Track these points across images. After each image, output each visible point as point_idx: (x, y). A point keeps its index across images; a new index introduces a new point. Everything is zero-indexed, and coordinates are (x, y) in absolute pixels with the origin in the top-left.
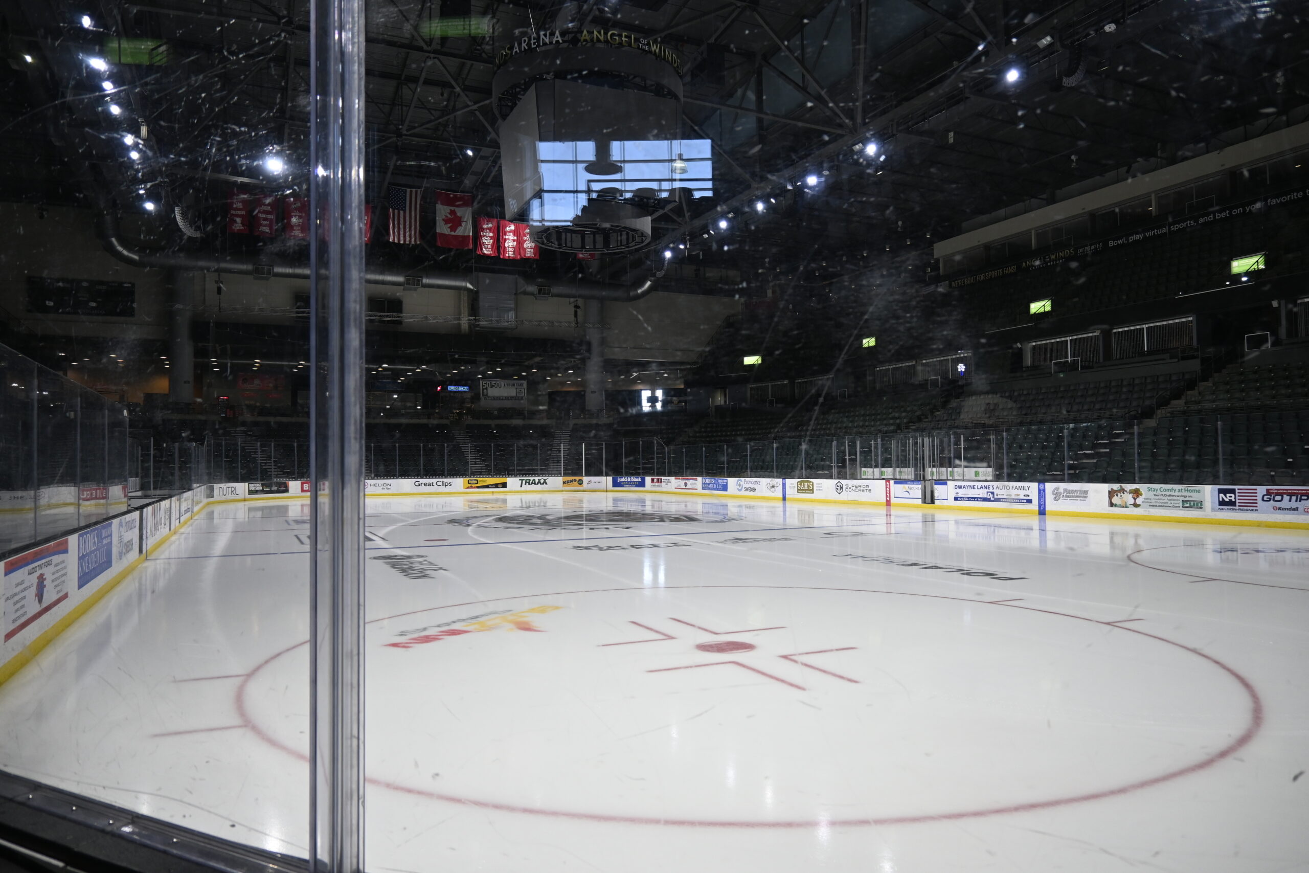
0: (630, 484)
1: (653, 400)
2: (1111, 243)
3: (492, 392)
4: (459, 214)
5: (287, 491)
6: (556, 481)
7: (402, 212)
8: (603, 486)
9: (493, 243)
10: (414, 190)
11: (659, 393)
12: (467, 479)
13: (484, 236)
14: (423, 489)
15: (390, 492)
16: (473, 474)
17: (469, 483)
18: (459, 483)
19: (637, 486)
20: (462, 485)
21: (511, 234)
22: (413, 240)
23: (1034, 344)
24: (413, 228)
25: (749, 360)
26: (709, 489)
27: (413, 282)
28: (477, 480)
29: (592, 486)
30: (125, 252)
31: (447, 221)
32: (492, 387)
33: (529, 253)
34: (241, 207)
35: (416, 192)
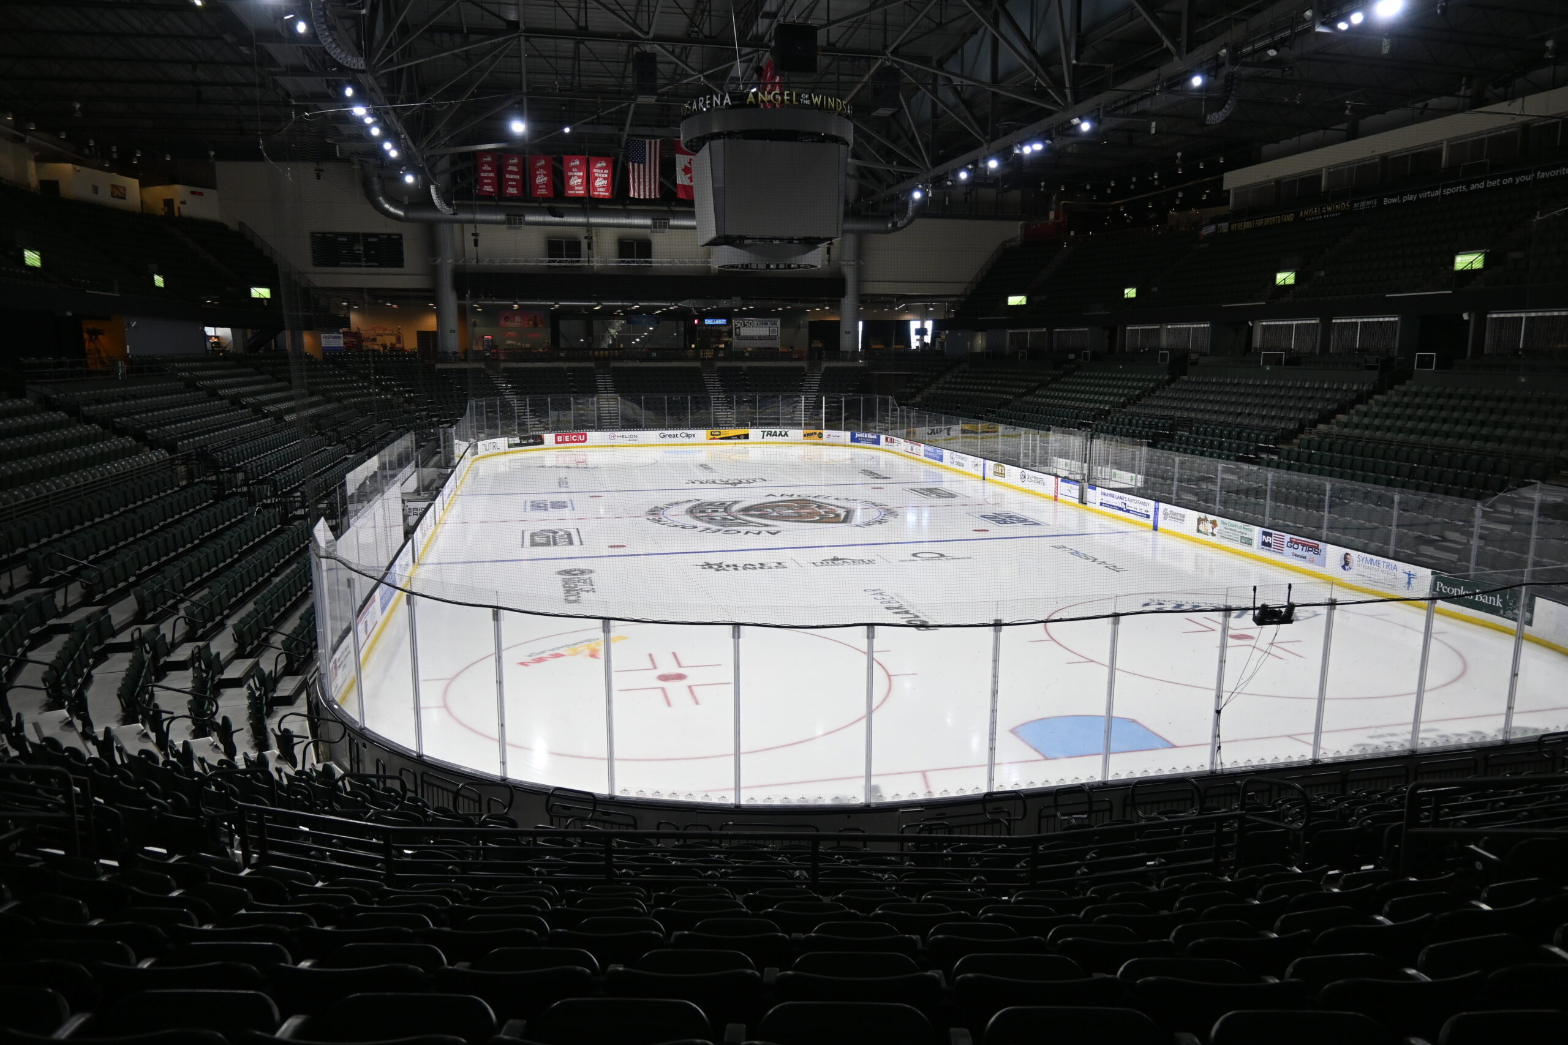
0: (866, 440)
1: (922, 332)
2: (1386, 201)
3: (745, 331)
5: (542, 443)
6: (796, 434)
7: (642, 166)
8: (841, 440)
10: (653, 141)
11: (929, 325)
12: (710, 431)
14: (667, 440)
15: (637, 443)
16: (717, 425)
17: (711, 435)
18: (702, 434)
19: (873, 443)
20: (705, 436)
22: (653, 194)
23: (1264, 323)
24: (653, 181)
25: (1015, 300)
26: (929, 457)
27: (661, 222)
28: (720, 432)
29: (832, 440)
30: (392, 209)
31: (686, 171)
32: (745, 325)
34: (490, 169)
35: (656, 142)
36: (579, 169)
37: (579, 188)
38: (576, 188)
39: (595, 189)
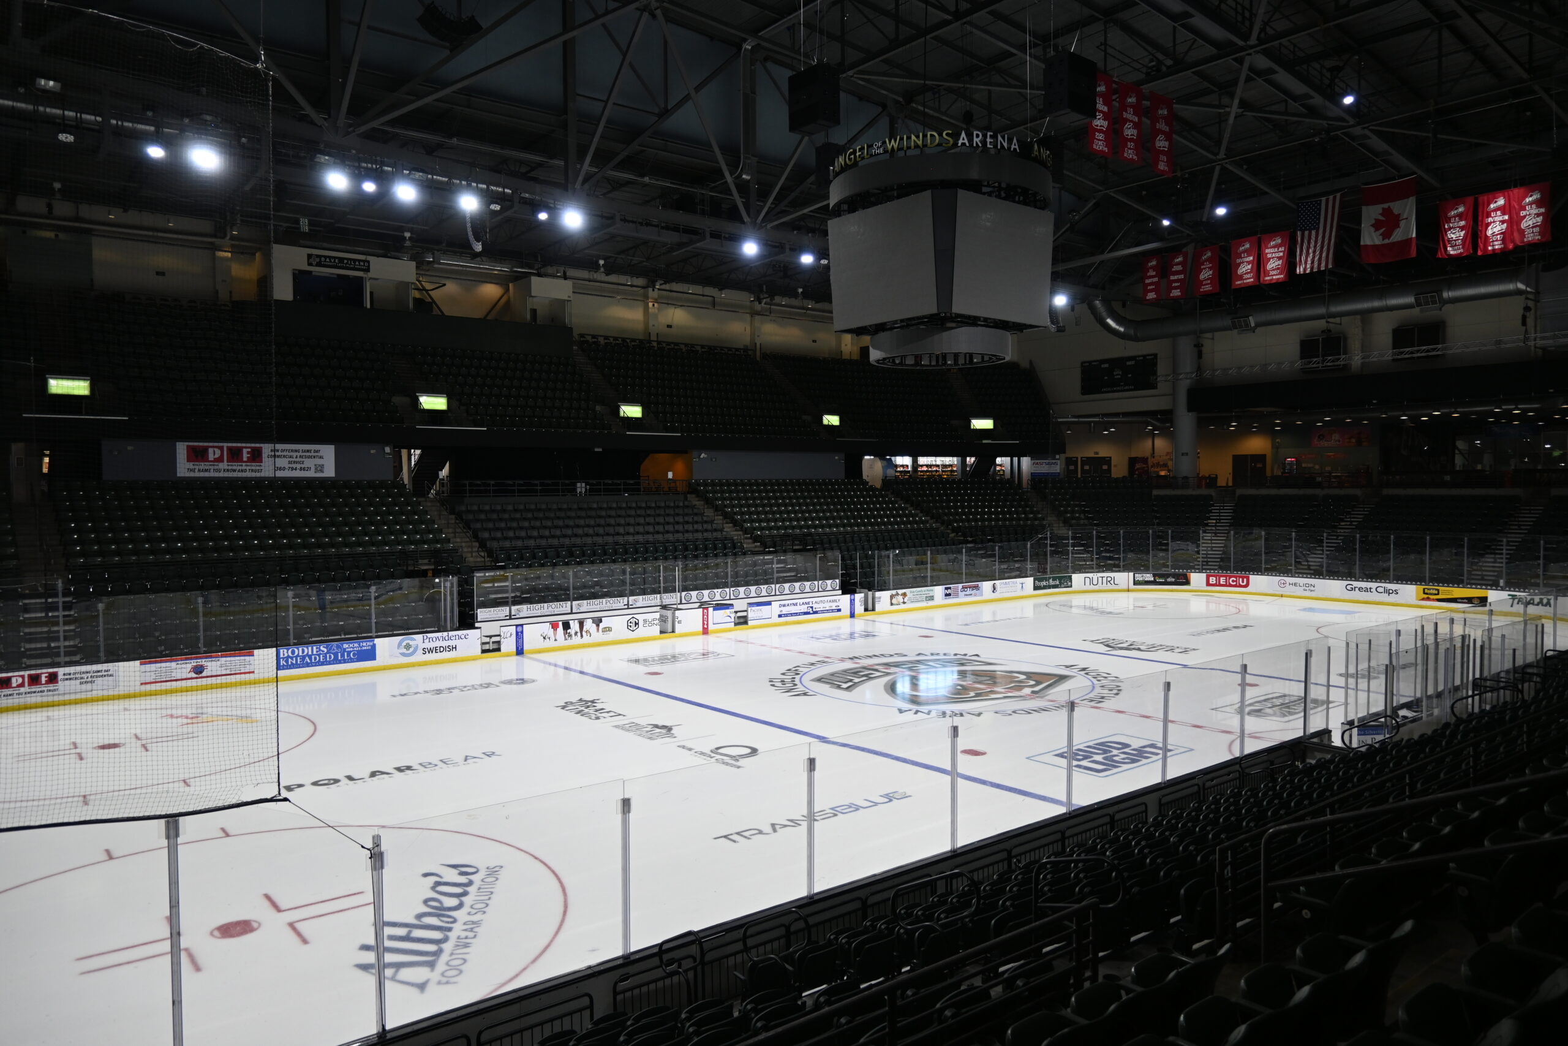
4: (1396, 212)
5: (1187, 583)
7: (1314, 232)
9: (1466, 236)
10: (1331, 197)
12: (1423, 587)
13: (1450, 229)
14: (1357, 595)
15: (1313, 594)
17: (1424, 593)
18: (1409, 591)
20: (1414, 594)
21: (1499, 213)
22: (1323, 264)
24: (1326, 248)
27: (1425, 301)
28: (1438, 590)
31: (1377, 225)
33: (1531, 236)
34: (1154, 273)
35: (1335, 198)
36: (1248, 252)
37: (1248, 276)
38: (1246, 276)
39: (1267, 273)
